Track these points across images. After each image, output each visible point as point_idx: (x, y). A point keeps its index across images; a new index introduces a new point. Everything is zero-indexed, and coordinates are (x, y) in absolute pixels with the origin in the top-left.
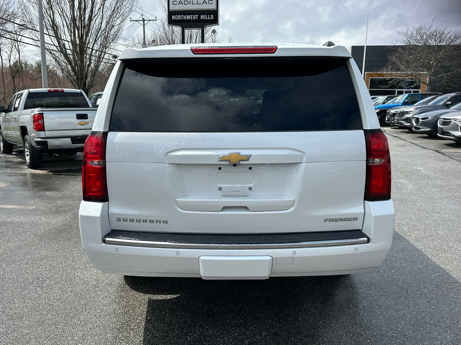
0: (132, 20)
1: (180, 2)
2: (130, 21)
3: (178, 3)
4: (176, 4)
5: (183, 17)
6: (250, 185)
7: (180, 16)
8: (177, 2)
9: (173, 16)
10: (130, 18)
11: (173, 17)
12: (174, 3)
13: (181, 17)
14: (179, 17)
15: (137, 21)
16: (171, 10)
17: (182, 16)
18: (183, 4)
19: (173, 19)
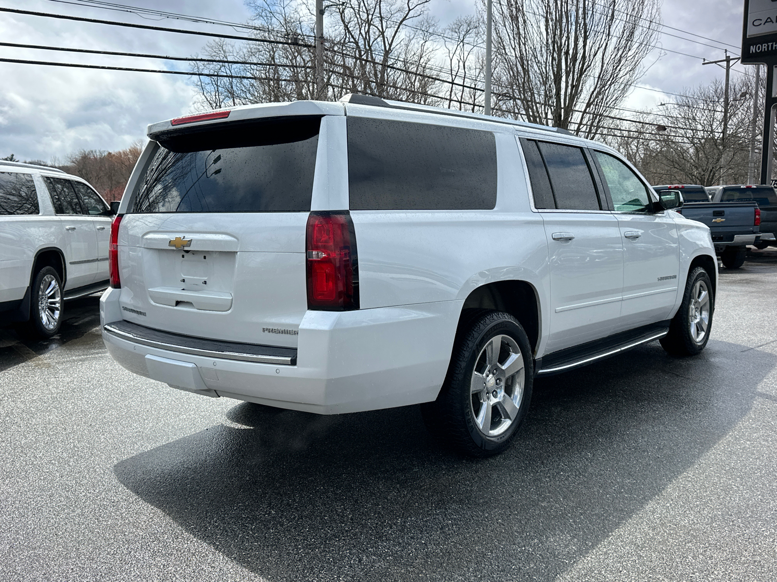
0: (706, 62)
1: (769, 20)
2: (704, 64)
3: (763, 22)
4: (761, 24)
5: (772, 45)
6: (205, 279)
7: (766, 46)
8: (761, 20)
9: (752, 47)
10: (703, 60)
11: (753, 49)
12: (756, 23)
13: (768, 47)
14: (763, 47)
15: (716, 62)
16: (749, 36)
17: (770, 44)
18: (773, 23)
19: (751, 52)
